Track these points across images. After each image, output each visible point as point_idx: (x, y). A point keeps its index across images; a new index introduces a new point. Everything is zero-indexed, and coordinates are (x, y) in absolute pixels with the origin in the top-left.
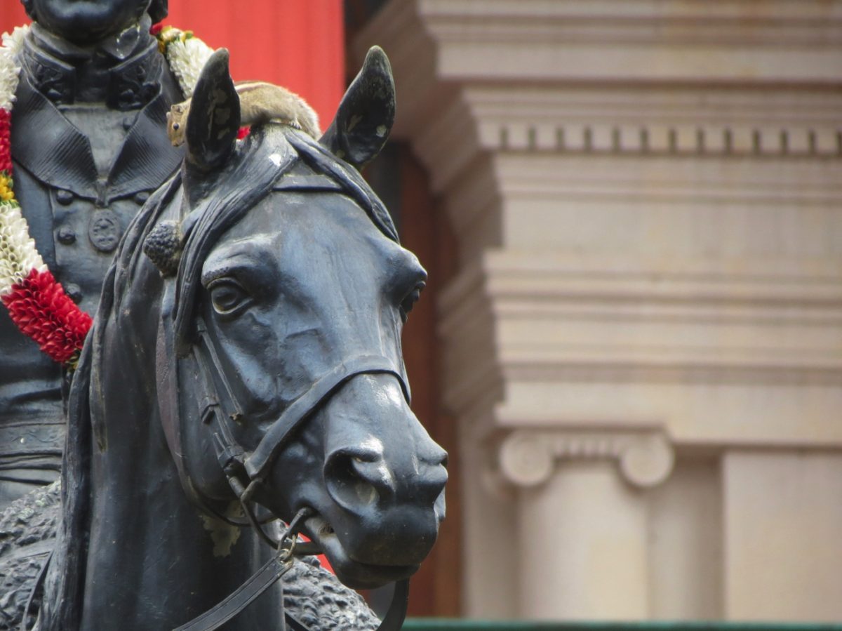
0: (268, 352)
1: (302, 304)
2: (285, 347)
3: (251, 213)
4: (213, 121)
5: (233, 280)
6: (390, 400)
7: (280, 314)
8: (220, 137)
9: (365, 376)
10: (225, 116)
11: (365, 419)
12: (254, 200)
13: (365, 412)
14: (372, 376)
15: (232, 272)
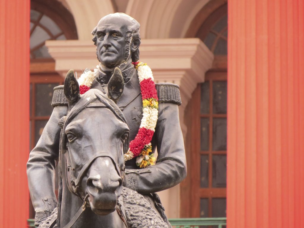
0: (80, 152)
1: (88, 138)
2: (84, 150)
3: (79, 114)
4: (72, 89)
5: (71, 132)
6: (105, 164)
7: (83, 141)
8: (75, 93)
9: (100, 157)
10: (75, 88)
11: (98, 169)
12: (81, 111)
13: (98, 168)
14: (102, 157)
15: (71, 130)
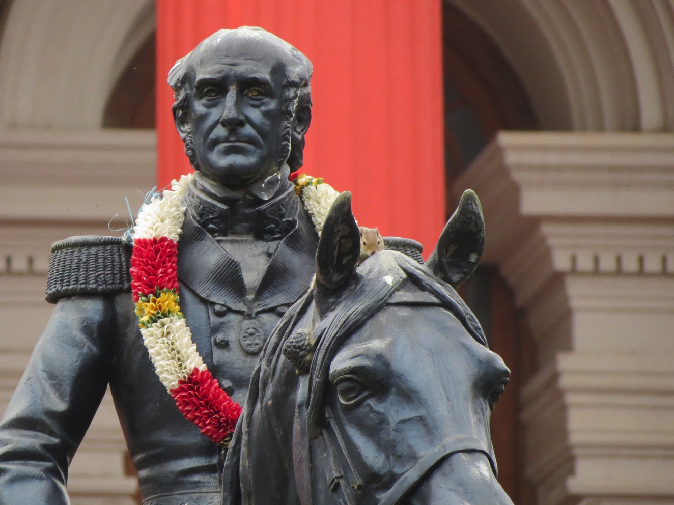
0: (383, 435)
1: (409, 396)
2: (397, 430)
3: (369, 322)
4: (339, 249)
5: (354, 377)
6: (481, 473)
7: (392, 404)
8: (344, 261)
9: (460, 454)
10: (349, 245)
11: (460, 489)
12: (371, 313)
13: (461, 484)
14: (466, 454)
15: (354, 370)
